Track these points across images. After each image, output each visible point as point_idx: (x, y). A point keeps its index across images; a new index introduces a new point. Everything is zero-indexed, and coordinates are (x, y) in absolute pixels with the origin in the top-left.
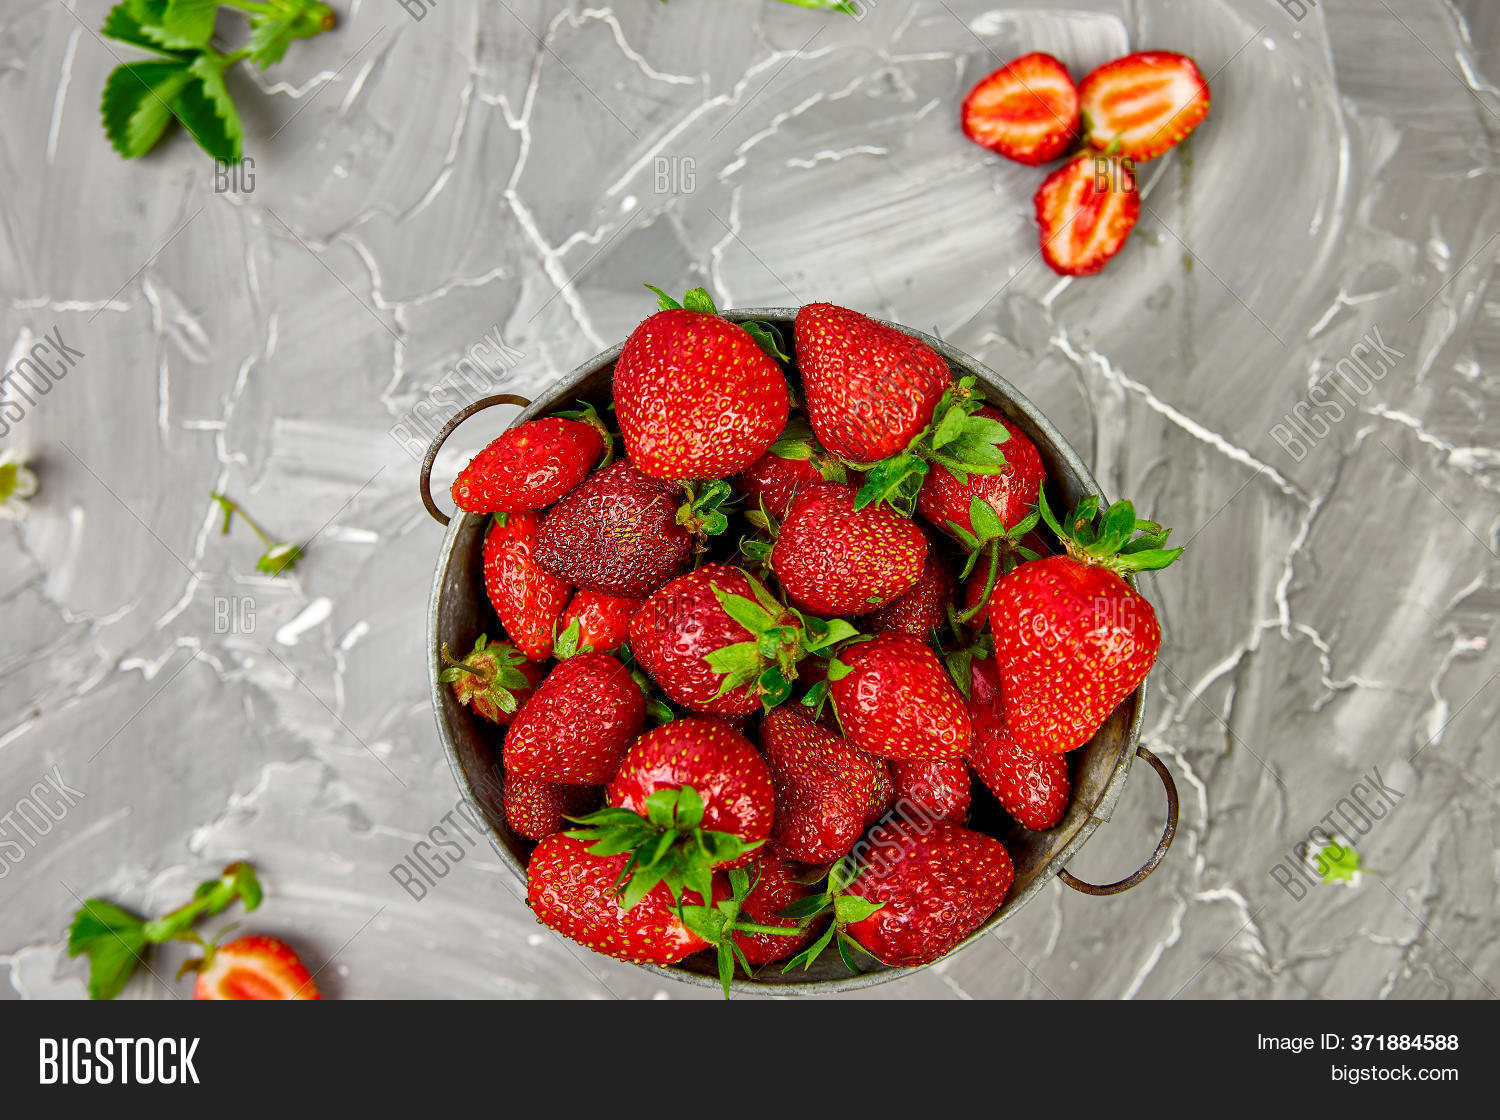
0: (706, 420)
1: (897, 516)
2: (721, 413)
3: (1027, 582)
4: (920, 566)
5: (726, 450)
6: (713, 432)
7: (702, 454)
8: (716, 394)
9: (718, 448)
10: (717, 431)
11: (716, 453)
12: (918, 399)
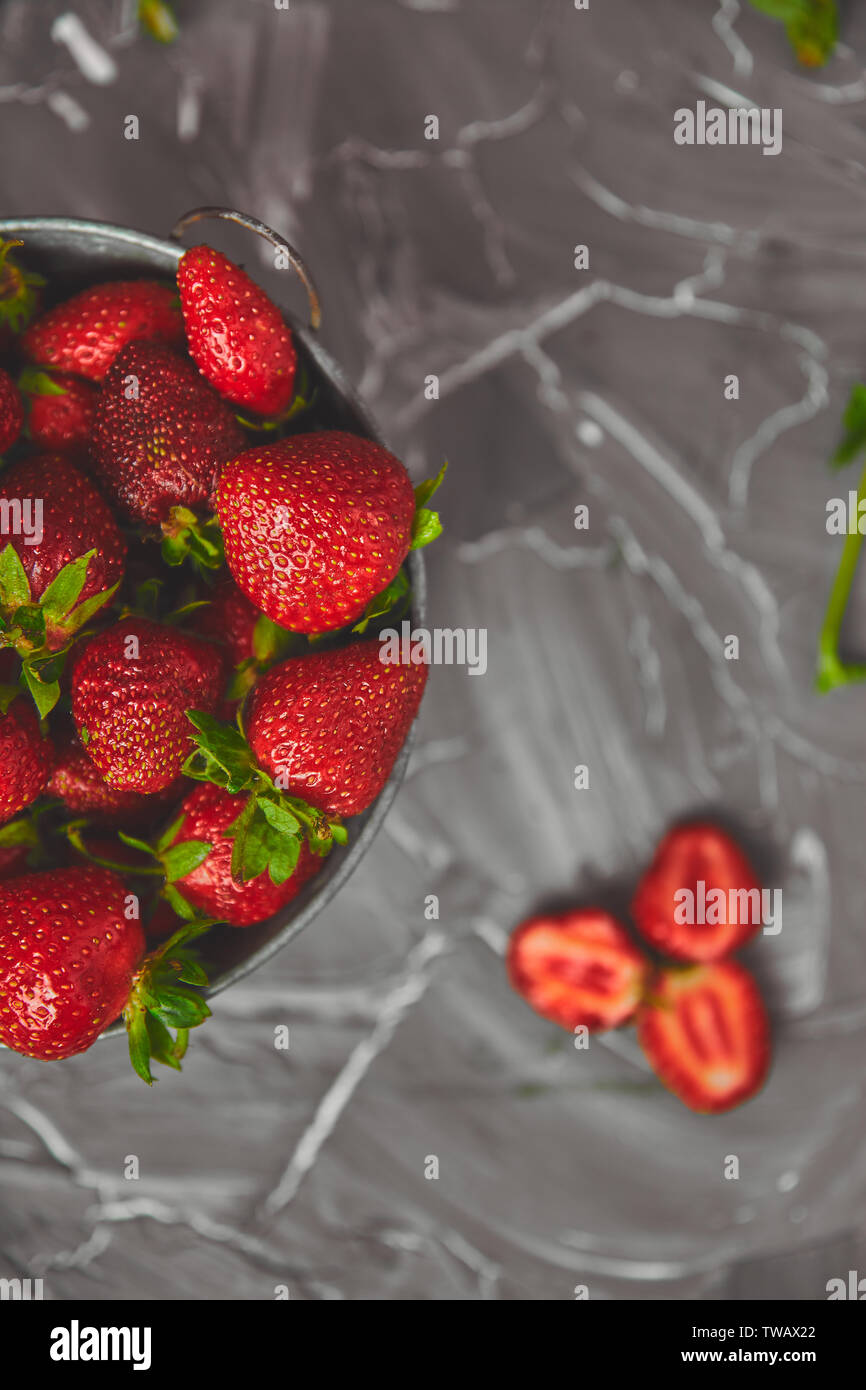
0: (281, 540)
1: (182, 760)
2: (290, 557)
3: (110, 908)
4: (124, 786)
5: (250, 563)
6: (268, 548)
7: (243, 536)
8: (310, 552)
9: (251, 554)
10: (271, 553)
11: (247, 552)
12: (310, 780)
